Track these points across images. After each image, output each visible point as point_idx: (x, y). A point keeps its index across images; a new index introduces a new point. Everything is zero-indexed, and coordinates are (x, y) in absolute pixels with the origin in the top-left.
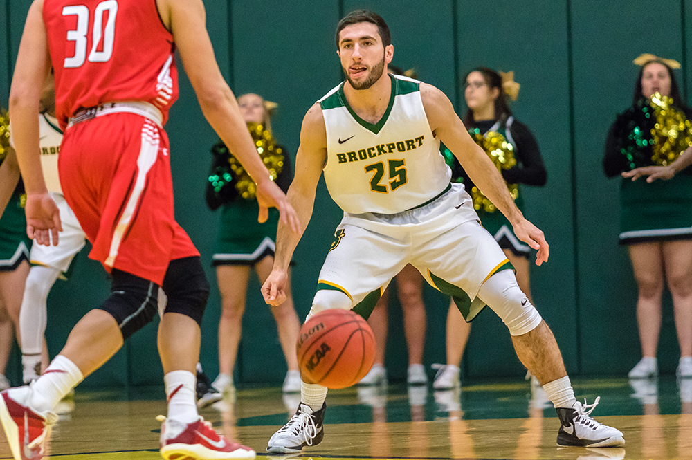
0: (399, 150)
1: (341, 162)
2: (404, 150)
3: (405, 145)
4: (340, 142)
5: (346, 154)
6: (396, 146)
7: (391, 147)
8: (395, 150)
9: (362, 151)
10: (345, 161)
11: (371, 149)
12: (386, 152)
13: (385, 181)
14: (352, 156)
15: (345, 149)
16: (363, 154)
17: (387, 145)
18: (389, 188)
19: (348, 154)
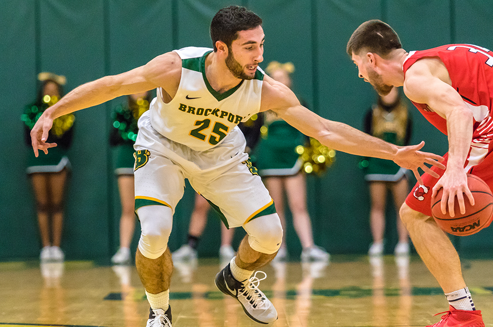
0: (229, 119)
1: (180, 109)
2: (232, 121)
3: (235, 118)
4: (187, 98)
5: (187, 107)
6: (228, 115)
7: (224, 114)
8: (226, 118)
9: (201, 109)
10: (184, 110)
11: (209, 109)
12: (217, 116)
13: (208, 132)
14: (191, 110)
15: (188, 103)
16: (200, 111)
17: (222, 111)
18: (207, 138)
19: (189, 107)
